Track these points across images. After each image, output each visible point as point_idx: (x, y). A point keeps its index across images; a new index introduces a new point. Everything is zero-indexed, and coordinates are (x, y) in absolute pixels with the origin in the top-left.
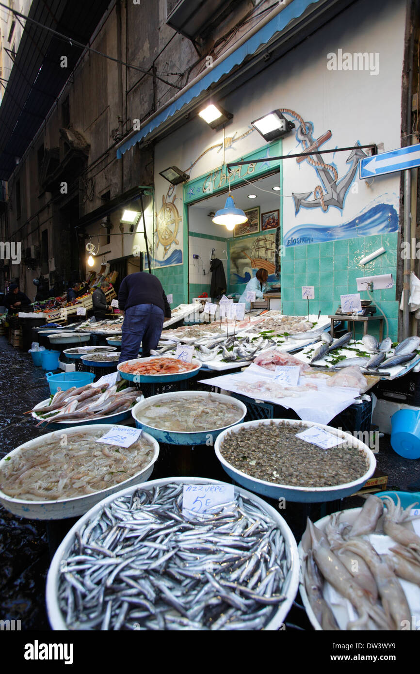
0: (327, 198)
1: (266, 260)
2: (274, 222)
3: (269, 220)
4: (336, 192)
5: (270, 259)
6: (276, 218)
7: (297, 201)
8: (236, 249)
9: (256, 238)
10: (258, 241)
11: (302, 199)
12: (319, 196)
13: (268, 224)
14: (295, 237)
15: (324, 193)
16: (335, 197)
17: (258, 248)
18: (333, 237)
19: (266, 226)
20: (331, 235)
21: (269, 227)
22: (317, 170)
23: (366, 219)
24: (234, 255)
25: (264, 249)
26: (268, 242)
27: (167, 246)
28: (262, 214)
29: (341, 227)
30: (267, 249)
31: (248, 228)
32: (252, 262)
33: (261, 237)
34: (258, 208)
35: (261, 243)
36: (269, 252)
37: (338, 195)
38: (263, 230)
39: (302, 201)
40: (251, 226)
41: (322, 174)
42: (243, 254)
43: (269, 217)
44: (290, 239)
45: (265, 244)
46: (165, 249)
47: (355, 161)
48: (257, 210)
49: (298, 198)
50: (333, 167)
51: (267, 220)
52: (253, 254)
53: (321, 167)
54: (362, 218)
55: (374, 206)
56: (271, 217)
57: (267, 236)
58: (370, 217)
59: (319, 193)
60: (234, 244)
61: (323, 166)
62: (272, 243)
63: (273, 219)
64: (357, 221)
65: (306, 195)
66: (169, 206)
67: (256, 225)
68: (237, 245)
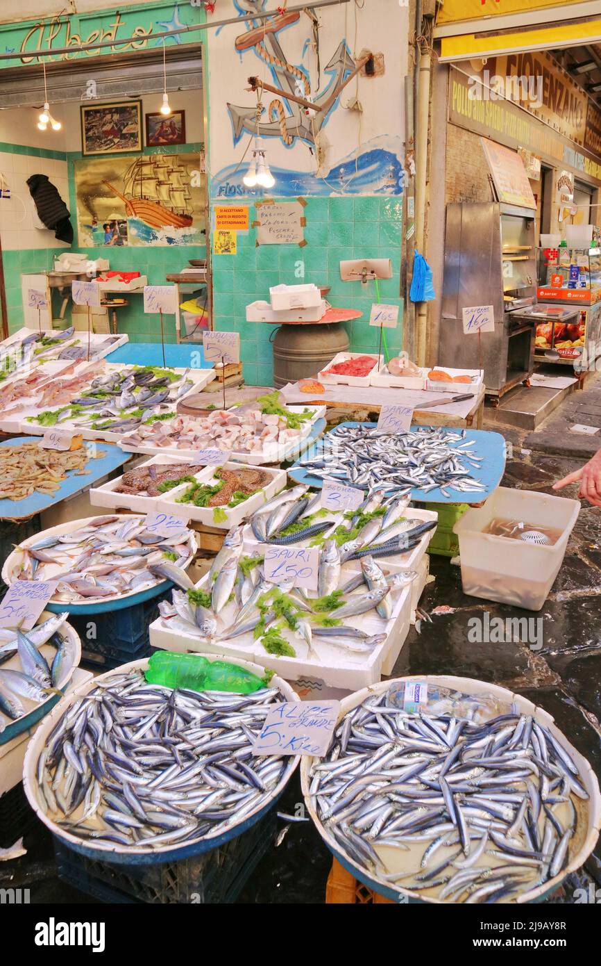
0: (292, 123)
1: (158, 203)
2: (173, 133)
3: (162, 127)
4: (308, 116)
5: (166, 202)
7: (236, 120)
8: (88, 178)
9: (135, 159)
10: (141, 164)
11: (247, 116)
12: (278, 118)
15: (287, 114)
16: (306, 124)
17: (140, 180)
18: (303, 191)
19: (158, 139)
20: (299, 187)
21: (162, 140)
22: (274, 72)
24: (85, 189)
25: (153, 183)
26: (160, 170)
28: (147, 115)
30: (160, 183)
31: (116, 140)
32: (126, 206)
33: (146, 158)
34: (138, 104)
35: (147, 170)
36: (164, 189)
38: (149, 146)
39: (247, 120)
40: (123, 136)
41: (283, 80)
42: (105, 188)
44: (224, 185)
45: (155, 173)
48: (135, 107)
49: (240, 113)
50: (302, 72)
52: (129, 190)
57: (160, 157)
60: (86, 166)
61: (284, 67)
62: (169, 173)
65: (254, 112)
67: (133, 135)
68: (91, 169)
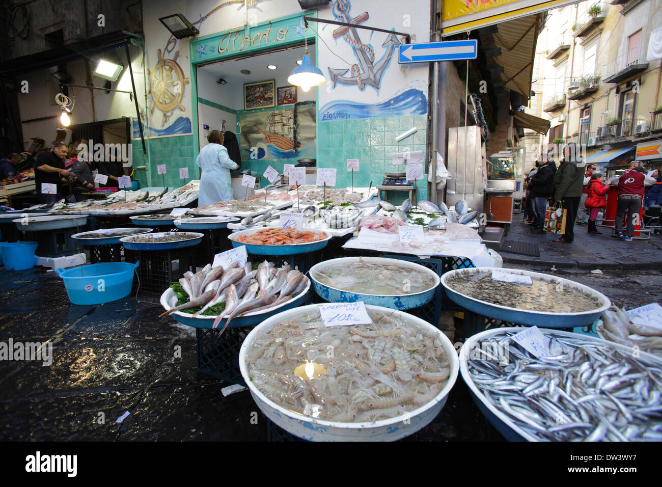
0: (364, 76)
1: (283, 136)
2: (291, 98)
3: (285, 94)
4: (372, 72)
5: (287, 135)
6: (294, 93)
7: (333, 76)
8: (247, 123)
9: (271, 112)
10: (274, 115)
11: (339, 74)
12: (356, 74)
13: (284, 99)
14: (332, 111)
15: (361, 72)
16: (372, 77)
17: (274, 123)
18: (370, 115)
19: (283, 101)
20: (368, 113)
21: (285, 102)
22: (354, 49)
23: (400, 101)
24: (246, 130)
25: (280, 125)
26: (284, 118)
27: (168, 112)
28: (278, 88)
29: (377, 106)
30: (284, 125)
31: (262, 102)
32: (266, 138)
33: (277, 112)
34: (273, 82)
35: (277, 118)
36: (286, 128)
37: (375, 76)
38: (278, 104)
39: (339, 77)
40: (265, 99)
41: (359, 53)
42: (255, 128)
43: (286, 92)
44: (326, 113)
45: (282, 120)
46: (165, 115)
47: (390, 46)
48: (272, 83)
49: (336, 72)
50: (370, 48)
51: (283, 95)
52: (268, 129)
53: (358, 46)
54: (397, 100)
55: (407, 90)
56: (288, 92)
57: (284, 111)
58: (403, 99)
59: (356, 71)
60: (246, 117)
61: (360, 46)
62: (289, 119)
63: (290, 94)
64: (392, 102)
65: (343, 72)
66: (169, 64)
67: (271, 99)
68: (248, 119)
